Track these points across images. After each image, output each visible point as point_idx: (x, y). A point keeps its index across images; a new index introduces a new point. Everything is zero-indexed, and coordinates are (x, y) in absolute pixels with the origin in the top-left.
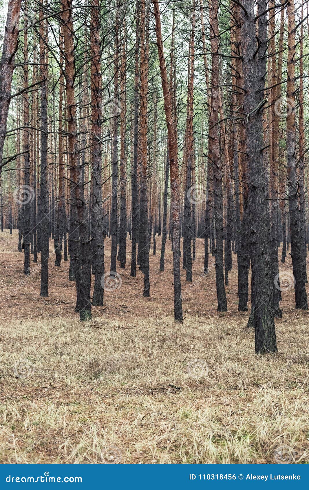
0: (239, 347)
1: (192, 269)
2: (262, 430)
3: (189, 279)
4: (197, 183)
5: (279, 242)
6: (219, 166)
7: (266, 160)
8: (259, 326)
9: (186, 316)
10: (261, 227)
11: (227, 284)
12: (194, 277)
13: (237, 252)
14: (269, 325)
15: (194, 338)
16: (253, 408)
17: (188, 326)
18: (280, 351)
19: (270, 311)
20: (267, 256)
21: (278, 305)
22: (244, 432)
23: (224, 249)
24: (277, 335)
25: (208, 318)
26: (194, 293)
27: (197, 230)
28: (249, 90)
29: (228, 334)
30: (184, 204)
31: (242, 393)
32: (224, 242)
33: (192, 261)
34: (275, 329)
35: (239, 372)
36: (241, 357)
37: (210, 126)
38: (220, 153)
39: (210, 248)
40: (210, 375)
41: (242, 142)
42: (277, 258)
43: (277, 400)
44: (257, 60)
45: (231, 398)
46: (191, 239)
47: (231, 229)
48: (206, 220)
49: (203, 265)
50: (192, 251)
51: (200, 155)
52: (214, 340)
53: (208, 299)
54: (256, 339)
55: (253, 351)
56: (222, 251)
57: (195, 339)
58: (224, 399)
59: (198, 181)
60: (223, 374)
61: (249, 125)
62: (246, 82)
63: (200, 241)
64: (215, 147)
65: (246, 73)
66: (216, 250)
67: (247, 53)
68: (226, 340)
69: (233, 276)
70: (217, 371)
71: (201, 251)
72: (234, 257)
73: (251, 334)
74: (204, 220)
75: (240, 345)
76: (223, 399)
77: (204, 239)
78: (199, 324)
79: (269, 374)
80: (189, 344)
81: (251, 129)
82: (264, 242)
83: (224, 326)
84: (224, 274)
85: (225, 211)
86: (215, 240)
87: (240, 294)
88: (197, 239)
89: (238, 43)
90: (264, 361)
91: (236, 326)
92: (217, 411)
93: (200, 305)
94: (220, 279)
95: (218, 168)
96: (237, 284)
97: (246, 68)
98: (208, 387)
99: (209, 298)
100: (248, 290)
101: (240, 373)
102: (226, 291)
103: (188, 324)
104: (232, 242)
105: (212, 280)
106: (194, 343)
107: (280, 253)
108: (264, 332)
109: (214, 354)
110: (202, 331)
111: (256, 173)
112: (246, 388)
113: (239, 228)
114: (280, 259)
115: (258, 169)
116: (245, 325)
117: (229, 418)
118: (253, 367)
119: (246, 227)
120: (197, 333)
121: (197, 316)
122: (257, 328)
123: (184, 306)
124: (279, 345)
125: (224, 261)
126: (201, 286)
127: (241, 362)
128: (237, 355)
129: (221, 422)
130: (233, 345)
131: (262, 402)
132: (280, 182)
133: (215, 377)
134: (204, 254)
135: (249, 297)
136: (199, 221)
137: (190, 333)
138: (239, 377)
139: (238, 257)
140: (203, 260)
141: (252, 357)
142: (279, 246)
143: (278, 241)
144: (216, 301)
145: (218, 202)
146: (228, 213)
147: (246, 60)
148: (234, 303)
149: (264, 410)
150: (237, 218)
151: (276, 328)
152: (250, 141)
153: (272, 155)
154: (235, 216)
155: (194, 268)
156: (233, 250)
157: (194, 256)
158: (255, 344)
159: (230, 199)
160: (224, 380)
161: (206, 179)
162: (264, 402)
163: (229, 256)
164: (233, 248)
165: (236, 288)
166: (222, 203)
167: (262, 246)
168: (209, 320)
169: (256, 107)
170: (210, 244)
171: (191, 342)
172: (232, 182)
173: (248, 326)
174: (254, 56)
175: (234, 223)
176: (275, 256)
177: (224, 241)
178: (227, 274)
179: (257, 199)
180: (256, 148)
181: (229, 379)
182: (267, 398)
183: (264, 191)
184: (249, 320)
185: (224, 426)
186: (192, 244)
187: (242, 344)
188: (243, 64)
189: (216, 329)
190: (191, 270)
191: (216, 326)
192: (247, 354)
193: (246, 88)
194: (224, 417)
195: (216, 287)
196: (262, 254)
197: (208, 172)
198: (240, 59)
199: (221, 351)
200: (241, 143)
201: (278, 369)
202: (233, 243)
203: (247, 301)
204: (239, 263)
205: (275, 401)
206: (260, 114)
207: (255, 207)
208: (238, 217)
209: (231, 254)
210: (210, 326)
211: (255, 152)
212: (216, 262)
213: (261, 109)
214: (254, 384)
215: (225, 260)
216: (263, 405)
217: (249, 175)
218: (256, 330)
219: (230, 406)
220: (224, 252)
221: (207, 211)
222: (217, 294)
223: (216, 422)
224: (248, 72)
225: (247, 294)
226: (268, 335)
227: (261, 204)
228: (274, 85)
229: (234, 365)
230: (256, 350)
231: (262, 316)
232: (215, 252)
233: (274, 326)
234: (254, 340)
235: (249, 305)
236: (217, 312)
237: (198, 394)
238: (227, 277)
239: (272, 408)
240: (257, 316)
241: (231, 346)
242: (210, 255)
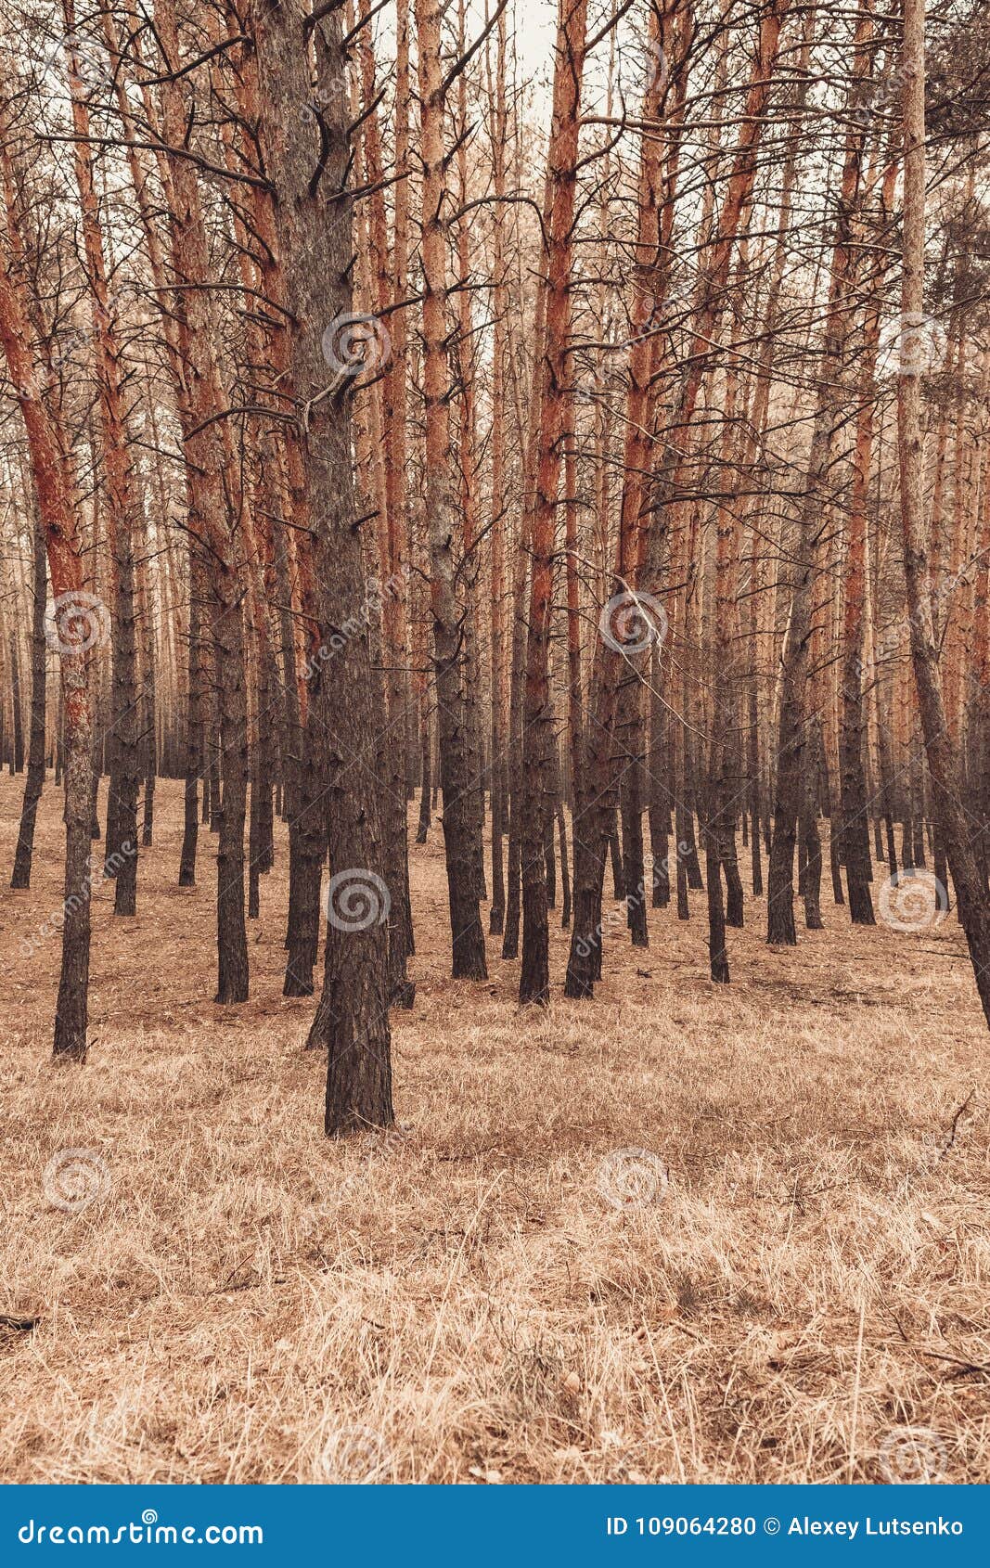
0: (277, 1119)
1: (139, 876)
2: (317, 1452)
3: (124, 904)
4: (155, 610)
5: (410, 787)
6: (228, 562)
7: (370, 555)
8: (341, 1041)
9: (100, 1035)
10: (359, 745)
11: (254, 913)
12: (142, 901)
13: (288, 818)
14: (374, 1033)
15: (117, 1111)
16: (294, 1357)
17: (105, 1071)
18: (402, 1121)
19: (376, 988)
20: (374, 829)
21: (404, 968)
22: (252, 1472)
23: (248, 811)
24: (394, 1066)
25: (182, 1029)
26: (139, 951)
27: (160, 754)
28: (304, 316)
29: (242, 1078)
30: (111, 673)
31: (266, 1295)
32: (249, 790)
33: (141, 851)
34: (388, 1045)
35: (264, 1215)
36: (278, 1157)
37: (185, 427)
38: (230, 524)
39: (205, 808)
40: (160, 1245)
41: (298, 496)
42: (404, 831)
43: (381, 1310)
44: (322, 205)
45: (225, 1326)
46: (136, 782)
47: (273, 752)
48: (193, 725)
49: (179, 859)
50: (140, 818)
51: (161, 522)
52: (192, 1106)
53: (188, 967)
54: (330, 1084)
55: (316, 1129)
56: (243, 816)
57: (125, 1111)
58: (197, 1337)
59: (159, 604)
60: (208, 1233)
61: (314, 440)
62: (291, 285)
63: (169, 789)
64: (212, 499)
65: (288, 249)
66: (222, 814)
67: (288, 171)
68: (235, 1101)
69: (274, 891)
70: (187, 1223)
71: (174, 818)
72: (281, 830)
73: (316, 1070)
74: (185, 725)
75: (278, 1113)
76: (193, 1340)
77: (183, 782)
78: (146, 1056)
79: (364, 1209)
80: (98, 1136)
81: (320, 452)
82: (367, 788)
83: (233, 1052)
84: (247, 883)
85: (251, 700)
86: (222, 784)
87: (292, 942)
88: (161, 783)
89: (252, 120)
90: (350, 1162)
91: (273, 1048)
92: (162, 1397)
93: (158, 989)
94: (232, 901)
95: (225, 569)
96: (286, 911)
97: (287, 232)
98: (144, 1298)
99: (190, 962)
100: (317, 929)
101: (266, 1221)
102: (250, 935)
103: (103, 1063)
104: (275, 788)
105: (207, 906)
106: (116, 1130)
107: (413, 816)
108: (355, 1058)
109: (186, 1161)
110: (151, 1080)
111: (342, 592)
112: (281, 1277)
113: (295, 749)
114: (412, 833)
115: (347, 580)
116: (300, 1041)
117: (205, 1418)
118: (312, 1189)
119: (318, 745)
120: (133, 1090)
121: (141, 1031)
122: (337, 1047)
123: (95, 1001)
124: (401, 1097)
125: (246, 846)
126: (167, 927)
127: (274, 1174)
128: (267, 1149)
129: (173, 1441)
130: (255, 1118)
131: (330, 1326)
132: (412, 621)
133: (175, 1248)
134: (183, 827)
135: (321, 950)
136: (166, 728)
137: (109, 1094)
138: (264, 1236)
139: (292, 831)
140: (178, 845)
141: (313, 1153)
142: (410, 796)
143: (406, 783)
144: (215, 971)
145: (228, 670)
146: (263, 704)
147: (288, 198)
148: (272, 972)
149: (332, 1360)
150: (288, 720)
151: (393, 1043)
152: (318, 491)
153: (387, 541)
154: (282, 715)
155: (146, 872)
156: (278, 813)
157: (148, 835)
158: (328, 1104)
159: (267, 665)
160: (210, 1254)
161: (187, 602)
162: (336, 1324)
163: (263, 830)
164: (278, 807)
165: (283, 925)
166: (242, 676)
167: (359, 800)
168: (183, 1039)
169: (330, 382)
170: (206, 795)
171: (107, 1126)
172: (272, 616)
173: (310, 1044)
174: (313, 187)
175: (282, 734)
176: (400, 825)
177: (249, 785)
178: (254, 882)
179: (347, 666)
180: (337, 518)
181: (227, 1249)
182: (349, 1307)
183: (366, 646)
184: (315, 1025)
185: (181, 1455)
186: (141, 799)
187: (285, 1108)
188: (279, 216)
189: (204, 1066)
190: (133, 879)
191: (206, 1057)
192: (299, 1143)
193: (295, 308)
194: (189, 1418)
195: (216, 926)
196: (361, 821)
197: (193, 577)
198: (265, 189)
199: (210, 1145)
200: (295, 497)
201: (392, 1189)
202: (279, 792)
203: (313, 961)
204: (293, 848)
205: (371, 1317)
206: (344, 409)
207: (341, 690)
208: (293, 717)
209: (271, 825)
210: (182, 1060)
211: (337, 528)
212: (220, 848)
213: (347, 391)
214: (312, 1256)
215: (252, 841)
216: (330, 1342)
217: (319, 596)
218: (331, 1054)
219: (213, 1364)
220: (248, 818)
221: (194, 697)
222: (220, 949)
223: (153, 1447)
224: (295, 247)
225: (314, 941)
226: (368, 1069)
227: (357, 682)
228: (385, 307)
229: (249, 1191)
230: (327, 1125)
231: (354, 1007)
232: (219, 822)
233: (388, 1035)
234: (325, 1089)
235: (319, 974)
236: (212, 1007)
237: (103, 1333)
238: (254, 893)
239: (360, 1350)
240: (339, 1008)
241: (248, 1120)
242: (203, 828)
